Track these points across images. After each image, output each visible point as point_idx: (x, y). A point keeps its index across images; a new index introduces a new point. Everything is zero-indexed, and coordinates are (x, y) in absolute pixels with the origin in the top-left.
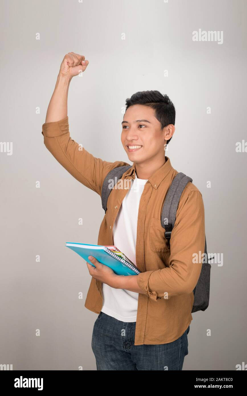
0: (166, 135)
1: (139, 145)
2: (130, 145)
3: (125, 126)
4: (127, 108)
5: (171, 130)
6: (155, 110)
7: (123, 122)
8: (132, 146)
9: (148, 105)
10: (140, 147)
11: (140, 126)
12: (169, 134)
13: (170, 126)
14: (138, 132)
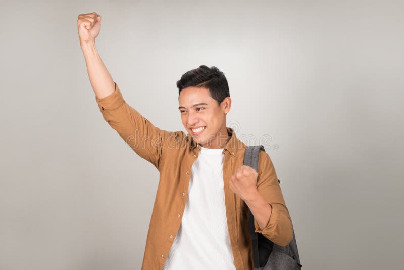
0: (225, 108)
1: (202, 127)
2: (194, 129)
3: (183, 110)
4: (180, 91)
5: (228, 102)
6: (208, 89)
7: (180, 108)
8: (195, 129)
9: (201, 87)
10: (203, 128)
11: (198, 109)
12: (227, 107)
13: (227, 99)
14: (198, 115)
